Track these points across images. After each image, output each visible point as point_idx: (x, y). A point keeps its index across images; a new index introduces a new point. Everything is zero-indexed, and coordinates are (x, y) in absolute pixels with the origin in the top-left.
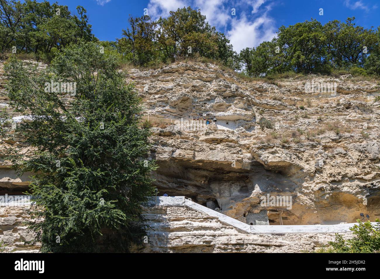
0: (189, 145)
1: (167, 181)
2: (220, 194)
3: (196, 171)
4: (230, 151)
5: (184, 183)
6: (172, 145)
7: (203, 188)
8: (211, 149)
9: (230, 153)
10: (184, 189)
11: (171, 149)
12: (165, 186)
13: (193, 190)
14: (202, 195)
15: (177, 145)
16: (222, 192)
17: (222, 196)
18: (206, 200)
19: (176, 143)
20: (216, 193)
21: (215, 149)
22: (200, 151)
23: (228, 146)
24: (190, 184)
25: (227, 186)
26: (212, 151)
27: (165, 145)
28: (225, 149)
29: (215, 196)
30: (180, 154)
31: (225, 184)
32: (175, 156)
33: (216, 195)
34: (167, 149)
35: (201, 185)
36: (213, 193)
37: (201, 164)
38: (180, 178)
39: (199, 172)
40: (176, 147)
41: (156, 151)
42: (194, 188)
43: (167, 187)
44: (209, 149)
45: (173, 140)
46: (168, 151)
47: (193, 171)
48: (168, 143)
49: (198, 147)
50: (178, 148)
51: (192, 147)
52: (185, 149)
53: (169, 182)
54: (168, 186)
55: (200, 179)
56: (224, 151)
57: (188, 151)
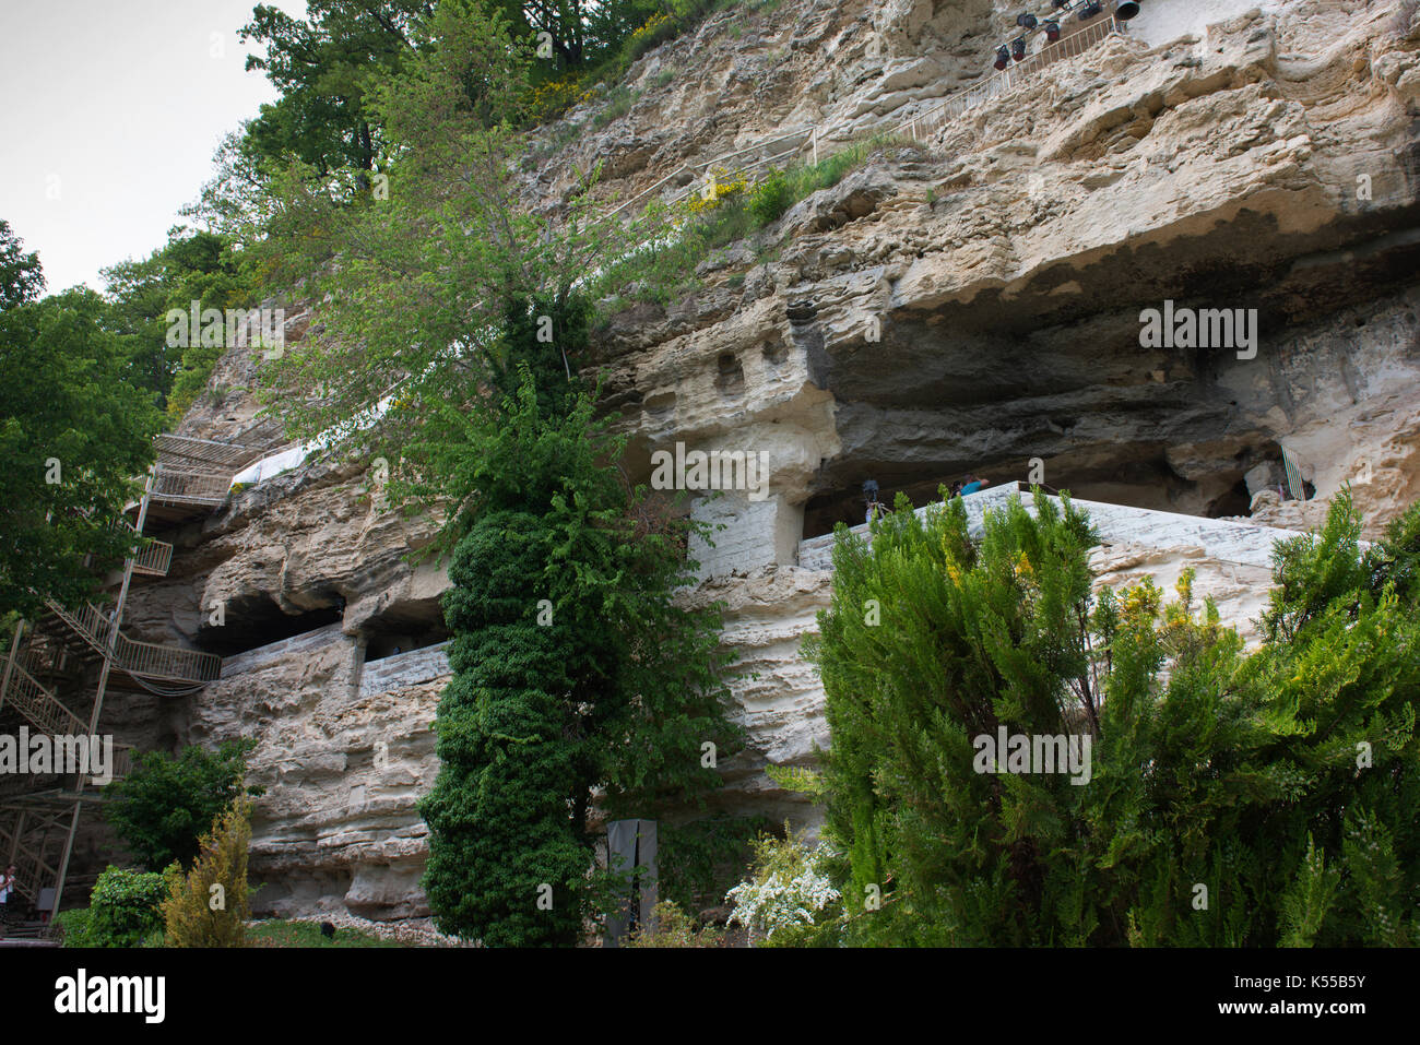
0: (968, 212)
1: (953, 428)
2: (1289, 412)
3: (1074, 332)
4: (1214, 145)
5: (1043, 412)
6: (880, 248)
7: (1179, 406)
8: (1091, 185)
9: (1216, 155)
10: (1065, 443)
11: (878, 272)
12: (952, 455)
13: (1119, 433)
14: (1189, 446)
15: (908, 241)
16: (1298, 393)
17: (1300, 417)
18: (1232, 466)
19: (900, 232)
20: (1263, 414)
21: (1116, 177)
22: (1038, 220)
23: (1192, 126)
24: (1084, 409)
25: (1325, 349)
26: (1099, 192)
27: (845, 263)
28: (1181, 149)
29: (1265, 430)
30: (927, 279)
31: (1309, 342)
32: (904, 300)
33: (1264, 422)
34: (856, 282)
35: (1152, 397)
36: (1248, 417)
37: (1071, 287)
38: (1017, 397)
39: (1089, 330)
40: (905, 253)
41: (815, 310)
42: (1121, 420)
43: (967, 457)
44: (1081, 188)
45: (881, 225)
46: (866, 289)
47: (1062, 336)
48: (857, 249)
49: (1018, 205)
50: (920, 255)
51: (984, 222)
52: (949, 243)
53: (968, 432)
54: (967, 449)
55: (1127, 368)
56: (1173, 164)
57: (966, 247)
